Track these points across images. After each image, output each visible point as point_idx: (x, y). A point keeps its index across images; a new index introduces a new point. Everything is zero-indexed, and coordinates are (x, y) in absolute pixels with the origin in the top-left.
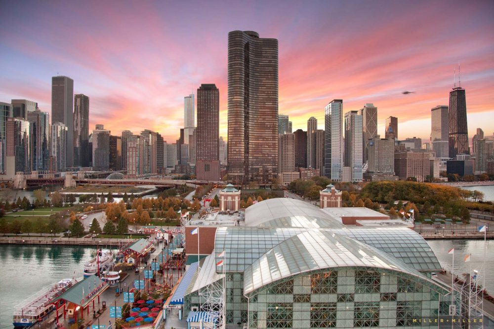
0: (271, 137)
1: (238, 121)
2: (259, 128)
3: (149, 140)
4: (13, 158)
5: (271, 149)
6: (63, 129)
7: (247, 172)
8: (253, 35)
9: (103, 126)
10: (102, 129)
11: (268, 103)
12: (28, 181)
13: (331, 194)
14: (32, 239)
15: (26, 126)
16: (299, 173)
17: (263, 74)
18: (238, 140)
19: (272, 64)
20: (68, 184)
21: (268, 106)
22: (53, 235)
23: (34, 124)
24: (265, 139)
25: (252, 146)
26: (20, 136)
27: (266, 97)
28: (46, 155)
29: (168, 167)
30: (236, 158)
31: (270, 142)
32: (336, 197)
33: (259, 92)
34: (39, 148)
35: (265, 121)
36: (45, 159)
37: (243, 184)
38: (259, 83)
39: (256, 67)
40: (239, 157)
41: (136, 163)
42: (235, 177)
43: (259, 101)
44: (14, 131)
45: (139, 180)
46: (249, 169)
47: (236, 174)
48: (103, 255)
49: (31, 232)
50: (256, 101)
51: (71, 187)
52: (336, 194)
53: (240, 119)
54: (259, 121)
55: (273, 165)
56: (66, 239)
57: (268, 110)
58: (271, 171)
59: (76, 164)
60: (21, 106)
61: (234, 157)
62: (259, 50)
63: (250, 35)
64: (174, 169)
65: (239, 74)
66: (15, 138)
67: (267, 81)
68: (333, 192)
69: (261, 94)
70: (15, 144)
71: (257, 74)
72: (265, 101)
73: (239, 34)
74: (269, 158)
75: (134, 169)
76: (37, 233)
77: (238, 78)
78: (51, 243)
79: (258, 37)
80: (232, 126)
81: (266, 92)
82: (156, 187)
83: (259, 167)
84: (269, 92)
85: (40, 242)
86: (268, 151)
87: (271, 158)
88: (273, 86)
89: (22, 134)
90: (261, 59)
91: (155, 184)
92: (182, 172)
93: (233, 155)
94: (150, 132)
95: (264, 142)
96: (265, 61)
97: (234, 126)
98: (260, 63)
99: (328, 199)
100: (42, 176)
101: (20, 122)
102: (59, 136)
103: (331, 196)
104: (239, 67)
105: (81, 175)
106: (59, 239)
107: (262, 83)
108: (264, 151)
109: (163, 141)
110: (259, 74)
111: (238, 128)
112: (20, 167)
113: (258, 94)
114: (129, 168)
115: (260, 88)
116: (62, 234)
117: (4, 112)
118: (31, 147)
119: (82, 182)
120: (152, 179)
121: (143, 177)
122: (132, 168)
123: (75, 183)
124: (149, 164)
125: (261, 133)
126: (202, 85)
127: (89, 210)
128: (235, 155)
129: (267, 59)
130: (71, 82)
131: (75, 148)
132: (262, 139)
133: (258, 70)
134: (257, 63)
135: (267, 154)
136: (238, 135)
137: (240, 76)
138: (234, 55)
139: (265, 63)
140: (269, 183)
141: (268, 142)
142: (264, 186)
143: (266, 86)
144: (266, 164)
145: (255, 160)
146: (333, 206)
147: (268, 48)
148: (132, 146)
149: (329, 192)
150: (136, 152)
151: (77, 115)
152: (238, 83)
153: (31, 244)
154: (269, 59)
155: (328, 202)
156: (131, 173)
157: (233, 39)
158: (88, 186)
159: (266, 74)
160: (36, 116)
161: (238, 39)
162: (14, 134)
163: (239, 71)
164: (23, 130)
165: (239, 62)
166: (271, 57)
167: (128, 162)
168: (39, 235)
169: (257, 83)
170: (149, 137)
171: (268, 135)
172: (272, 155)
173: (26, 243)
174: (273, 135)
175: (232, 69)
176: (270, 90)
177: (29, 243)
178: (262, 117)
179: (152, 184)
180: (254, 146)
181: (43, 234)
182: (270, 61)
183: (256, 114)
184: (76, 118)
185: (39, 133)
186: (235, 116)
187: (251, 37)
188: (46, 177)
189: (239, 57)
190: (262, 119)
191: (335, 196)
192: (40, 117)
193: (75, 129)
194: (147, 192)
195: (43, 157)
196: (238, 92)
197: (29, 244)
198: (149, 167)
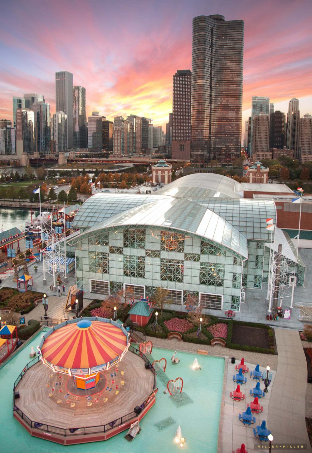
0: (235, 118)
1: (201, 103)
2: (223, 110)
3: (133, 123)
4: (22, 141)
5: (234, 129)
6: (63, 117)
7: (209, 152)
8: (218, 19)
9: (98, 112)
10: (98, 116)
11: (232, 86)
12: (31, 160)
13: (256, 171)
14: (6, 203)
15: (31, 116)
16: (271, 153)
17: (227, 57)
18: (200, 122)
19: (236, 46)
20: (61, 162)
21: (232, 88)
22: (21, 200)
23: (38, 113)
24: (229, 121)
25: (214, 127)
26: (27, 124)
27: (230, 79)
28: (47, 139)
29: (154, 148)
30: (198, 138)
31: (233, 123)
32: (262, 174)
33: (223, 75)
34: (43, 133)
35: (229, 103)
36: (48, 143)
37: (205, 162)
38: (224, 66)
39: (221, 51)
40: (201, 137)
41: (121, 144)
42: (197, 155)
43: (223, 84)
44: (22, 120)
45: (123, 159)
46: (212, 149)
47: (198, 153)
48: (43, 215)
49: (7, 198)
50: (220, 84)
51: (63, 165)
52: (261, 171)
53: (202, 101)
54: (222, 103)
55: (235, 145)
56: (30, 204)
57: (232, 92)
58: (234, 151)
59: (75, 146)
60: (30, 99)
61: (197, 137)
62: (224, 33)
63: (214, 19)
64: (157, 149)
65: (202, 58)
66: (22, 125)
67: (232, 64)
68: (259, 169)
69: (225, 77)
70: (23, 130)
71: (221, 57)
72: (230, 84)
73: (202, 19)
74: (232, 138)
75: (119, 149)
76: (10, 198)
77: (201, 63)
78: (19, 206)
79: (224, 20)
80: (195, 108)
81: (230, 75)
82: (134, 165)
83: (221, 146)
84: (233, 75)
85: (11, 205)
86: (231, 131)
87: (234, 138)
88: (238, 68)
89: (28, 121)
90: (226, 42)
91: (133, 162)
92: (164, 152)
93: (195, 135)
94: (135, 117)
95: (227, 123)
96: (229, 45)
97: (197, 108)
98: (225, 47)
99: (253, 176)
100: (44, 156)
101: (26, 112)
102: (60, 122)
103: (256, 173)
104: (202, 51)
105: (72, 154)
106: (25, 204)
107: (226, 66)
108: (227, 131)
109: (148, 125)
110: (223, 58)
111: (201, 110)
112: (28, 149)
113: (222, 77)
114: (115, 148)
115: (224, 71)
116: (28, 200)
117: (18, 104)
118: (36, 132)
119: (72, 161)
120: (134, 157)
121: (127, 156)
122: (117, 148)
123: (66, 162)
124: (134, 145)
125: (225, 114)
126: (178, 71)
127: (62, 183)
128: (198, 135)
129: (232, 42)
130: (71, 76)
131: (75, 133)
132: (225, 120)
133: (222, 53)
134: (221, 47)
135: (231, 134)
136: (200, 117)
137: (203, 60)
138: (197, 41)
139: (230, 46)
140: (231, 161)
141: (231, 123)
142: (226, 165)
143: (231, 68)
144: (229, 144)
145: (218, 140)
146: (258, 182)
147: (233, 31)
148: (117, 129)
149: (254, 169)
150: (121, 134)
151: (76, 104)
152: (201, 67)
153: (5, 207)
154: (234, 42)
155: (253, 178)
156: (116, 153)
157: (197, 25)
158: (75, 164)
159: (230, 57)
160: (39, 107)
161: (202, 24)
162: (22, 123)
163: (201, 56)
164: (29, 119)
165: (202, 47)
166: (236, 39)
167: (114, 143)
168: (12, 200)
169: (221, 66)
170: (134, 121)
171: (231, 116)
172: (235, 136)
173: (2, 206)
174: (237, 116)
175: (195, 55)
176: (235, 72)
177: (4, 205)
178: (226, 99)
179: (130, 162)
180: (217, 127)
181: (15, 200)
182: (235, 44)
183: (221, 97)
184: (74, 107)
185: (42, 120)
186: (197, 99)
187: (216, 21)
188: (48, 157)
189: (202, 42)
190: (226, 101)
191: (260, 173)
192: (42, 107)
193: (74, 116)
194: (123, 169)
195: (46, 140)
196: (201, 76)
197: (4, 207)
198: (134, 147)
